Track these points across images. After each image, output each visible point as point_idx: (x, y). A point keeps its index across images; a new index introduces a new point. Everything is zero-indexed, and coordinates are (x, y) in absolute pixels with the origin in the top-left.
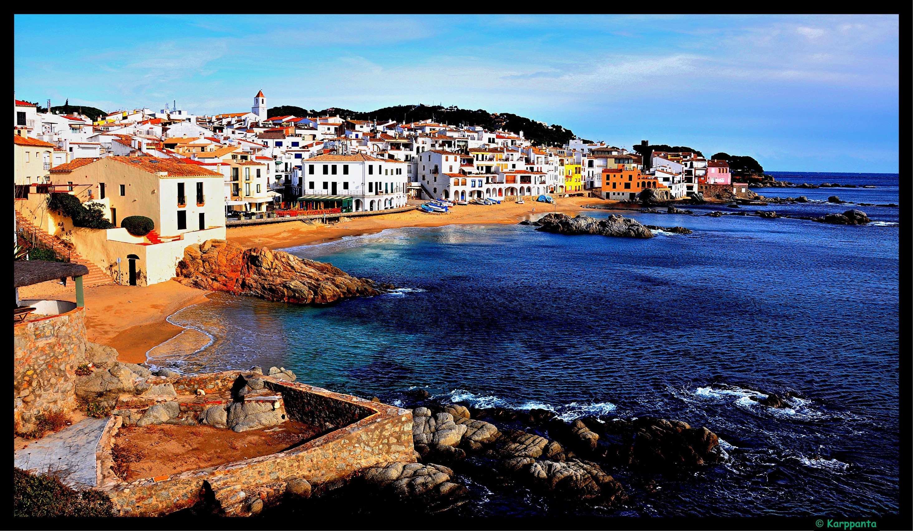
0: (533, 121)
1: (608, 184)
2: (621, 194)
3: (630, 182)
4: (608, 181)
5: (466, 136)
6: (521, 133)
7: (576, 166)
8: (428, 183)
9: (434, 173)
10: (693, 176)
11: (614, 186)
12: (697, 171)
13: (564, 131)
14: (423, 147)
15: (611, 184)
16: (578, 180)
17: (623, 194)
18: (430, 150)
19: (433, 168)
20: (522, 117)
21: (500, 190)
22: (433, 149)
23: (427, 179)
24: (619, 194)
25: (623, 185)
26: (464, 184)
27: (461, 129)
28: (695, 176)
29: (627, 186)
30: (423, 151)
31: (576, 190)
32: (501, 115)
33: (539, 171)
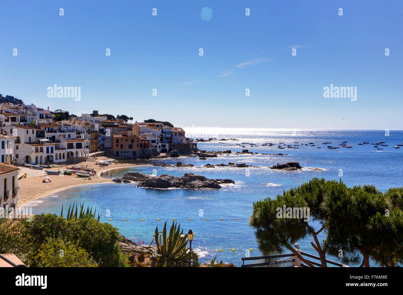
1: (117, 146)
2: (126, 152)
3: (132, 144)
4: (117, 144)
7: (96, 133)
10: (164, 139)
11: (122, 146)
12: (166, 135)
15: (120, 146)
17: (128, 152)
24: (125, 152)
25: (128, 146)
26: (42, 151)
28: (165, 138)
29: (131, 147)
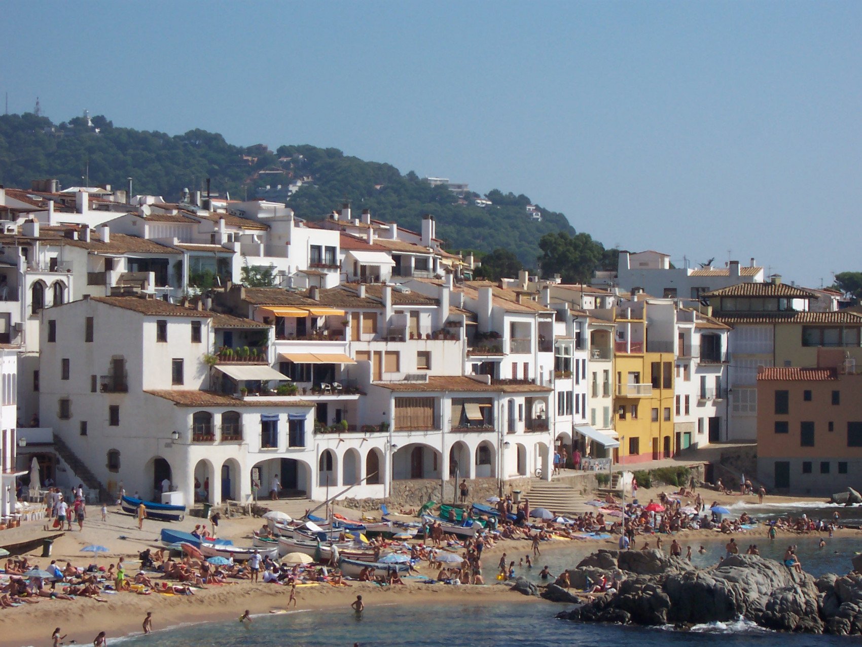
0: (412, 175)
1: (781, 428)
2: (834, 468)
4: (782, 418)
5: (224, 240)
6: (430, 228)
7: (655, 357)
8: (84, 431)
9: (106, 389)
11: (807, 434)
13: (537, 216)
14: (59, 287)
15: (795, 429)
16: (662, 414)
17: (842, 468)
18: (86, 297)
19: (103, 368)
20: (366, 159)
21: (374, 457)
22: (96, 291)
23: (78, 413)
24: (825, 467)
25: (842, 434)
26: (233, 432)
27: (202, 213)
30: (58, 300)
31: (655, 456)
32: (283, 151)
33: (520, 376)
